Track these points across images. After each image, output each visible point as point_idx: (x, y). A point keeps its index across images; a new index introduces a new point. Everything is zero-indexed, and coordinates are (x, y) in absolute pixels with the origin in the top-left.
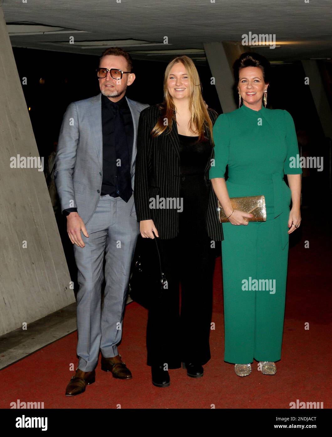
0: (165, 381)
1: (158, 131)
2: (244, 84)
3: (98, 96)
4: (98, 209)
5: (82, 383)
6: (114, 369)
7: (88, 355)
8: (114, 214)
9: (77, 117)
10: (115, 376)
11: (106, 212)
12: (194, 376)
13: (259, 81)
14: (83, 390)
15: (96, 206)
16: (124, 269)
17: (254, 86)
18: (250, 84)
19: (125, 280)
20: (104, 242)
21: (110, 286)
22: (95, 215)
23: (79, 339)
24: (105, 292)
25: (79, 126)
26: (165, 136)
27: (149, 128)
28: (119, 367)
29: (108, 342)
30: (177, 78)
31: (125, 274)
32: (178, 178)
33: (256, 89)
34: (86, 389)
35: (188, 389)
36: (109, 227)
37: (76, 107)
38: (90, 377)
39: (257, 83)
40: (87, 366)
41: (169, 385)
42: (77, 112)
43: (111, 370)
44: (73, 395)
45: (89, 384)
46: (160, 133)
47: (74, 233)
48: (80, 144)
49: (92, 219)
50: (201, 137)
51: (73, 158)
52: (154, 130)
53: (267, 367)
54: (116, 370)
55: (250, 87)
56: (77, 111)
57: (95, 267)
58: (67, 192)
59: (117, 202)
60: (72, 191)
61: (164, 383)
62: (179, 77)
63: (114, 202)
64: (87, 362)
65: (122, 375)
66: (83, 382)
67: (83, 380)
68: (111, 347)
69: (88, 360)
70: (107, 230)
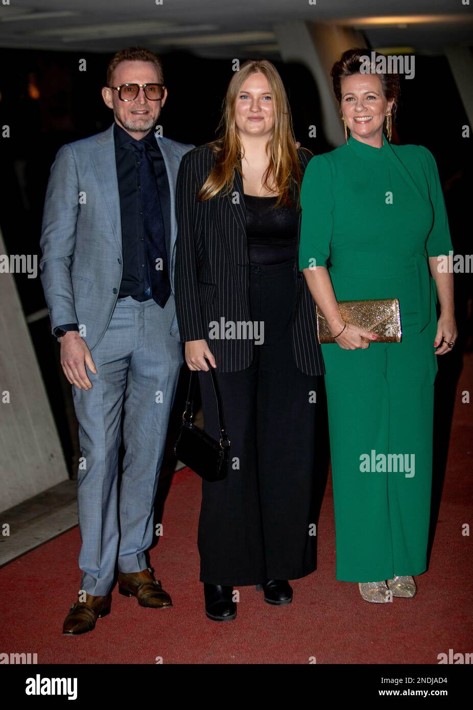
0: (227, 612)
1: (211, 188)
2: (349, 104)
3: (107, 132)
4: (113, 323)
5: (88, 615)
6: (140, 592)
7: (98, 569)
8: (140, 330)
9: (75, 169)
10: (143, 603)
11: (127, 327)
12: (277, 602)
13: (375, 98)
14: (91, 627)
15: (111, 318)
16: (158, 423)
17: (366, 106)
18: (359, 103)
19: (159, 443)
20: (124, 380)
21: (133, 455)
22: (108, 333)
23: (83, 542)
24: (125, 464)
25: (78, 184)
26: (221, 199)
27: (197, 184)
28: (149, 588)
29: (129, 547)
30: (252, 98)
31: (159, 432)
32: (244, 269)
33: (371, 110)
34: (97, 624)
35: (268, 625)
36: (132, 353)
37: (73, 152)
38: (102, 606)
39: (372, 101)
40: (96, 586)
41: (234, 618)
42: (75, 161)
43: (135, 594)
44: (75, 634)
45: (101, 617)
46: (215, 193)
47: (73, 367)
48: (82, 215)
49: (105, 339)
50: (283, 198)
51: (70, 238)
52: (205, 187)
53: (399, 585)
54: (144, 594)
55: (359, 109)
56: (74, 159)
57: (110, 422)
58: (61, 297)
59: (145, 310)
60: (70, 296)
61: (226, 615)
62: (256, 97)
63: (139, 310)
64: (95, 580)
65: (154, 601)
66: (90, 613)
67: (90, 610)
68: (135, 555)
69: (98, 577)
70: (129, 359)
